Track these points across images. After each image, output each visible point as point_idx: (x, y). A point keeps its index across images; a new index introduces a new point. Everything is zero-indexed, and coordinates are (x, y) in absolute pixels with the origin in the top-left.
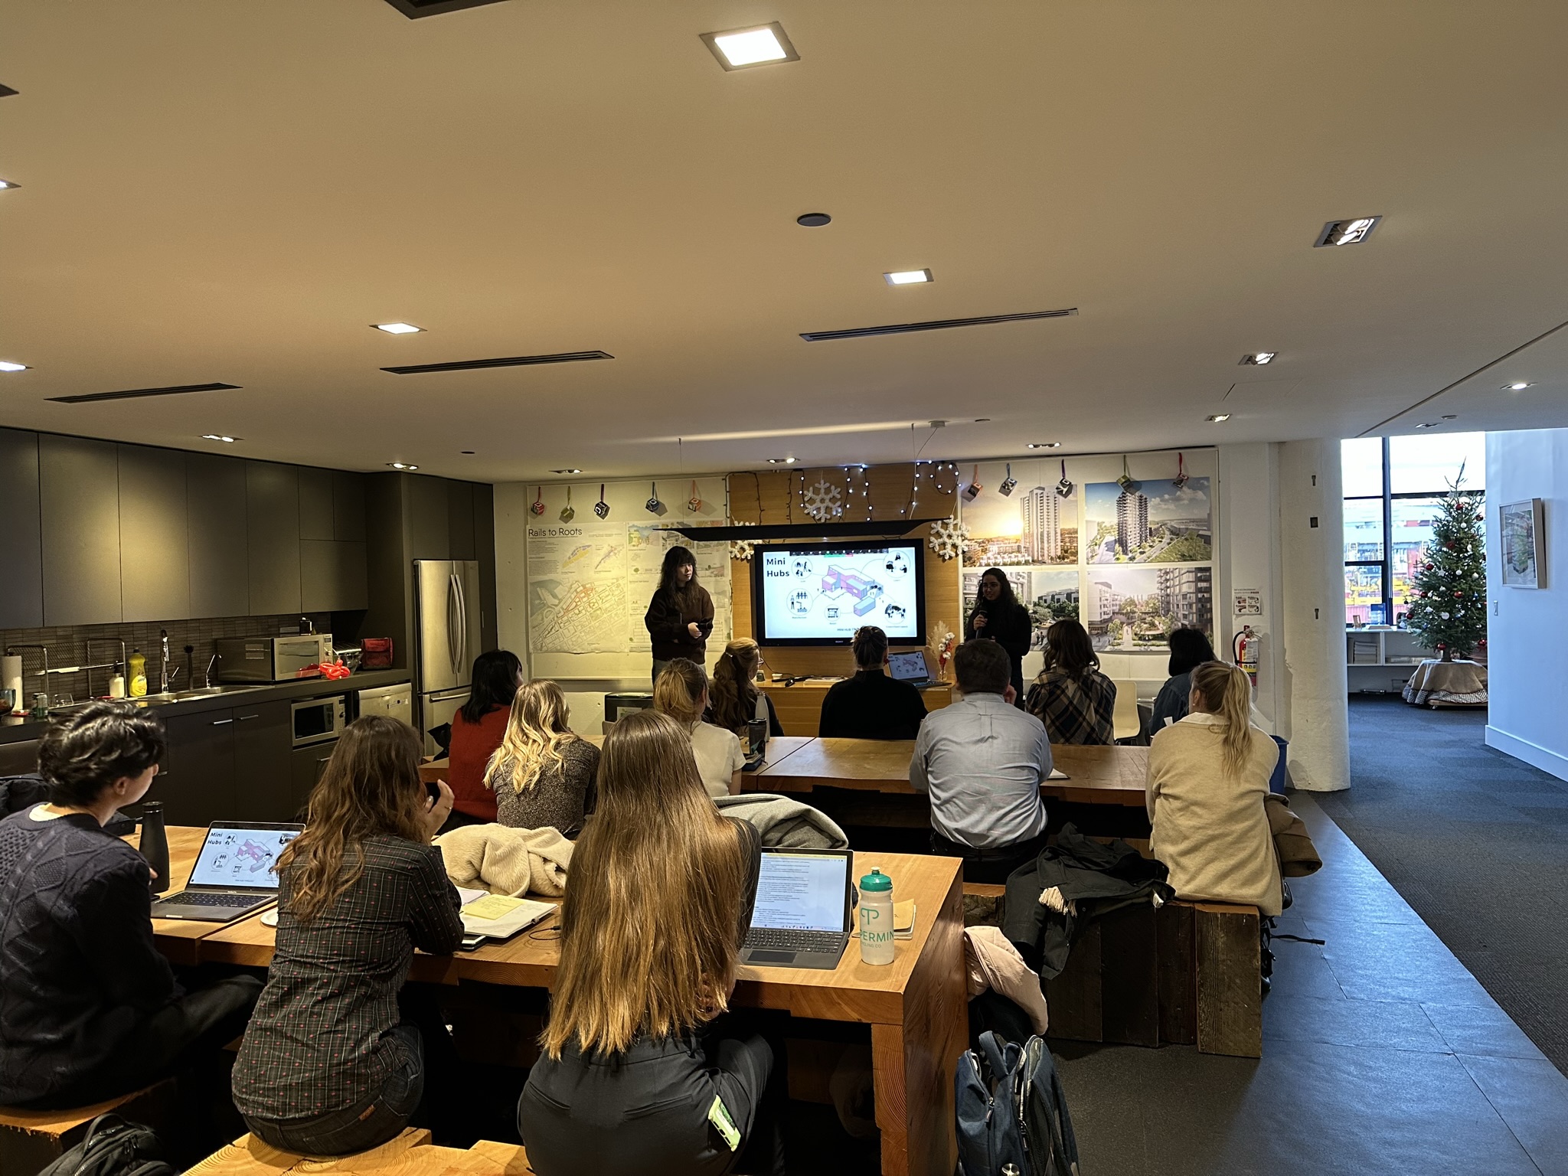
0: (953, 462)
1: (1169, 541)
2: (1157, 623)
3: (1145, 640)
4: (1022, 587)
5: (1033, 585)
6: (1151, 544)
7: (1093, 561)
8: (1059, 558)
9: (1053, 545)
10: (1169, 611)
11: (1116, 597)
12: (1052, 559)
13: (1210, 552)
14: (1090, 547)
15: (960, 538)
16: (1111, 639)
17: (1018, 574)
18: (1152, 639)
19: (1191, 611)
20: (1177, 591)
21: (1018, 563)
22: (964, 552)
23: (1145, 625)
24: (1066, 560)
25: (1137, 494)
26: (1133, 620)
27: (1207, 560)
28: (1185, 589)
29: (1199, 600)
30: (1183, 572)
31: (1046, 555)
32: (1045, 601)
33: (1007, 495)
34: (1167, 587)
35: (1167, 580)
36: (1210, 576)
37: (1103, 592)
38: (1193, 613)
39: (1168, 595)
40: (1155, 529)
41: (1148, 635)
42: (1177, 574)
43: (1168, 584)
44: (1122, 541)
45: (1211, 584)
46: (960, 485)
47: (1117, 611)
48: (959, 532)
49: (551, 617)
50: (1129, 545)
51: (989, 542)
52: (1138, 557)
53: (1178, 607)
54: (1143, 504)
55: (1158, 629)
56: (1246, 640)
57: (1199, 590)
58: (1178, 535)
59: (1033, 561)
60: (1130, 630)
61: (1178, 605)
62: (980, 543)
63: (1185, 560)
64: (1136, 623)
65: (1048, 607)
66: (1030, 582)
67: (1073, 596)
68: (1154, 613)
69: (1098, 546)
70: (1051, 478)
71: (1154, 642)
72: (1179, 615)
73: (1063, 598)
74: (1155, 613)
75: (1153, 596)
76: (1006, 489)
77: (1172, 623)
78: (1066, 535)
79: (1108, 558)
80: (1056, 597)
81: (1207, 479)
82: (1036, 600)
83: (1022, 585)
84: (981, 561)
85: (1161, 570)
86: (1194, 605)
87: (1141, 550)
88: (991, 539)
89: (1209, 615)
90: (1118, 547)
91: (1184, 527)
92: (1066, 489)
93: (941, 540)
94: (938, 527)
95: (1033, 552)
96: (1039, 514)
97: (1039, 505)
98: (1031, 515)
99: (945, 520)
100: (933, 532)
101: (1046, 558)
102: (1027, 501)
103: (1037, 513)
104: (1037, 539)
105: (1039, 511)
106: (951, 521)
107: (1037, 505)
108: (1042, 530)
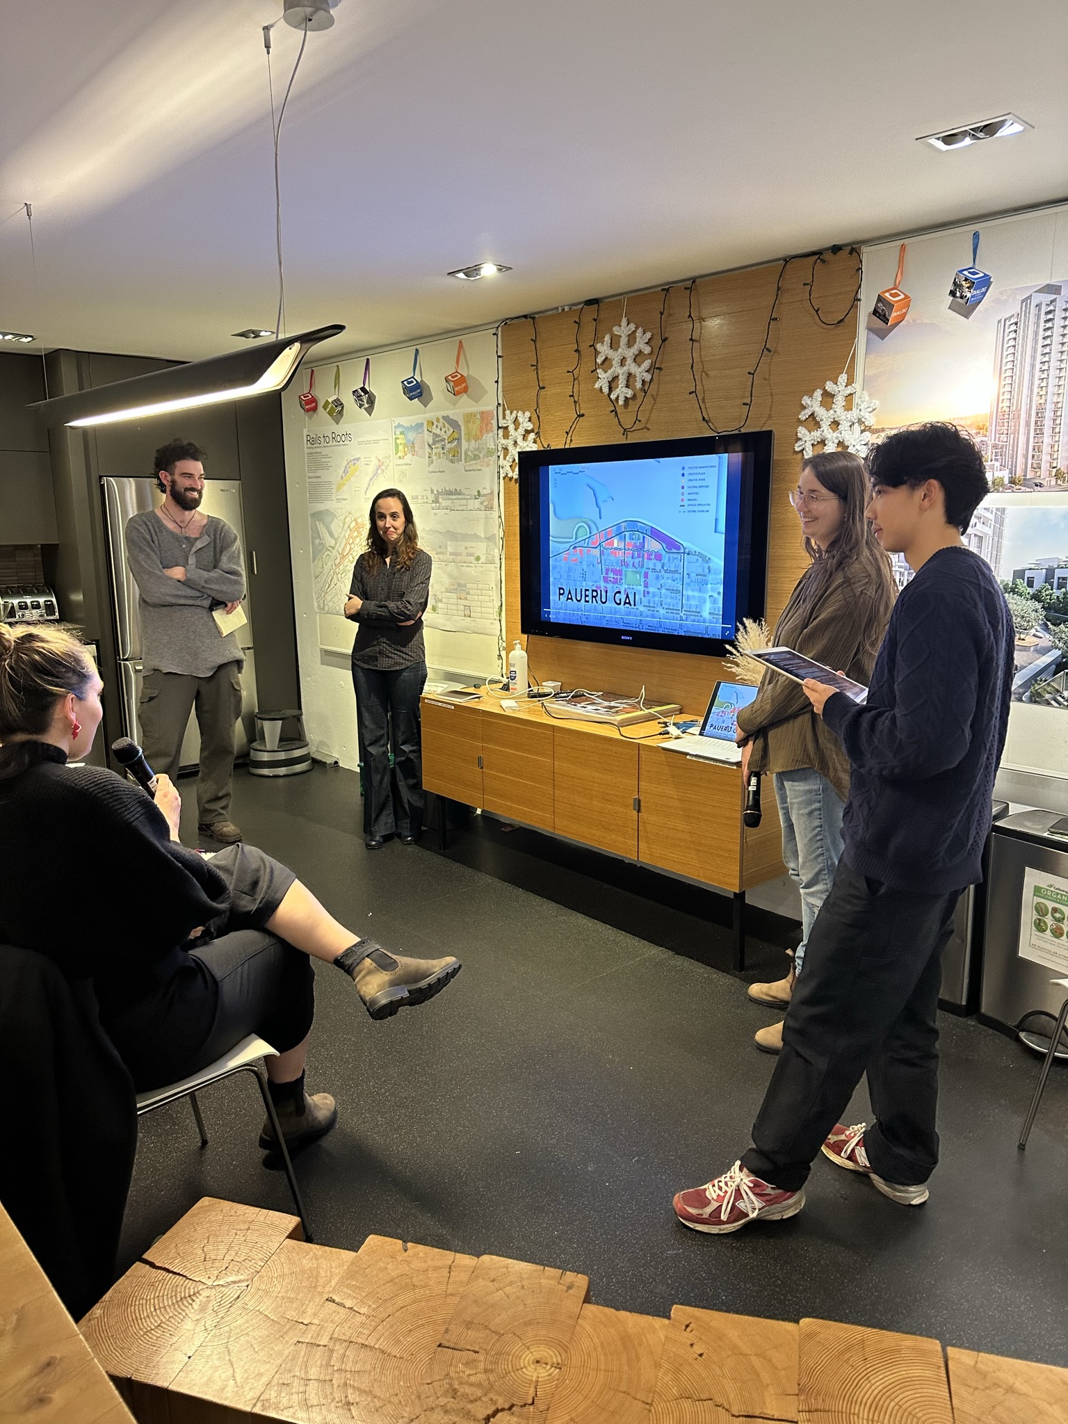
0: (854, 247)
9: (1065, 438)
12: (1059, 475)
15: (856, 425)
31: (1045, 466)
32: (1030, 583)
33: (967, 317)
46: (862, 301)
48: (853, 414)
49: (330, 563)
59: (1012, 481)
65: (1036, 597)
76: (965, 298)
80: (1058, 573)
82: (1010, 579)
83: (980, 538)
93: (816, 435)
94: (813, 403)
95: (1014, 457)
96: (1039, 358)
97: (1041, 334)
98: (1018, 363)
99: (829, 386)
100: (803, 416)
101: (1044, 472)
102: (1013, 328)
103: (1034, 358)
104: (1028, 424)
105: (1040, 350)
106: (839, 388)
107: (1036, 333)
108: (1042, 401)
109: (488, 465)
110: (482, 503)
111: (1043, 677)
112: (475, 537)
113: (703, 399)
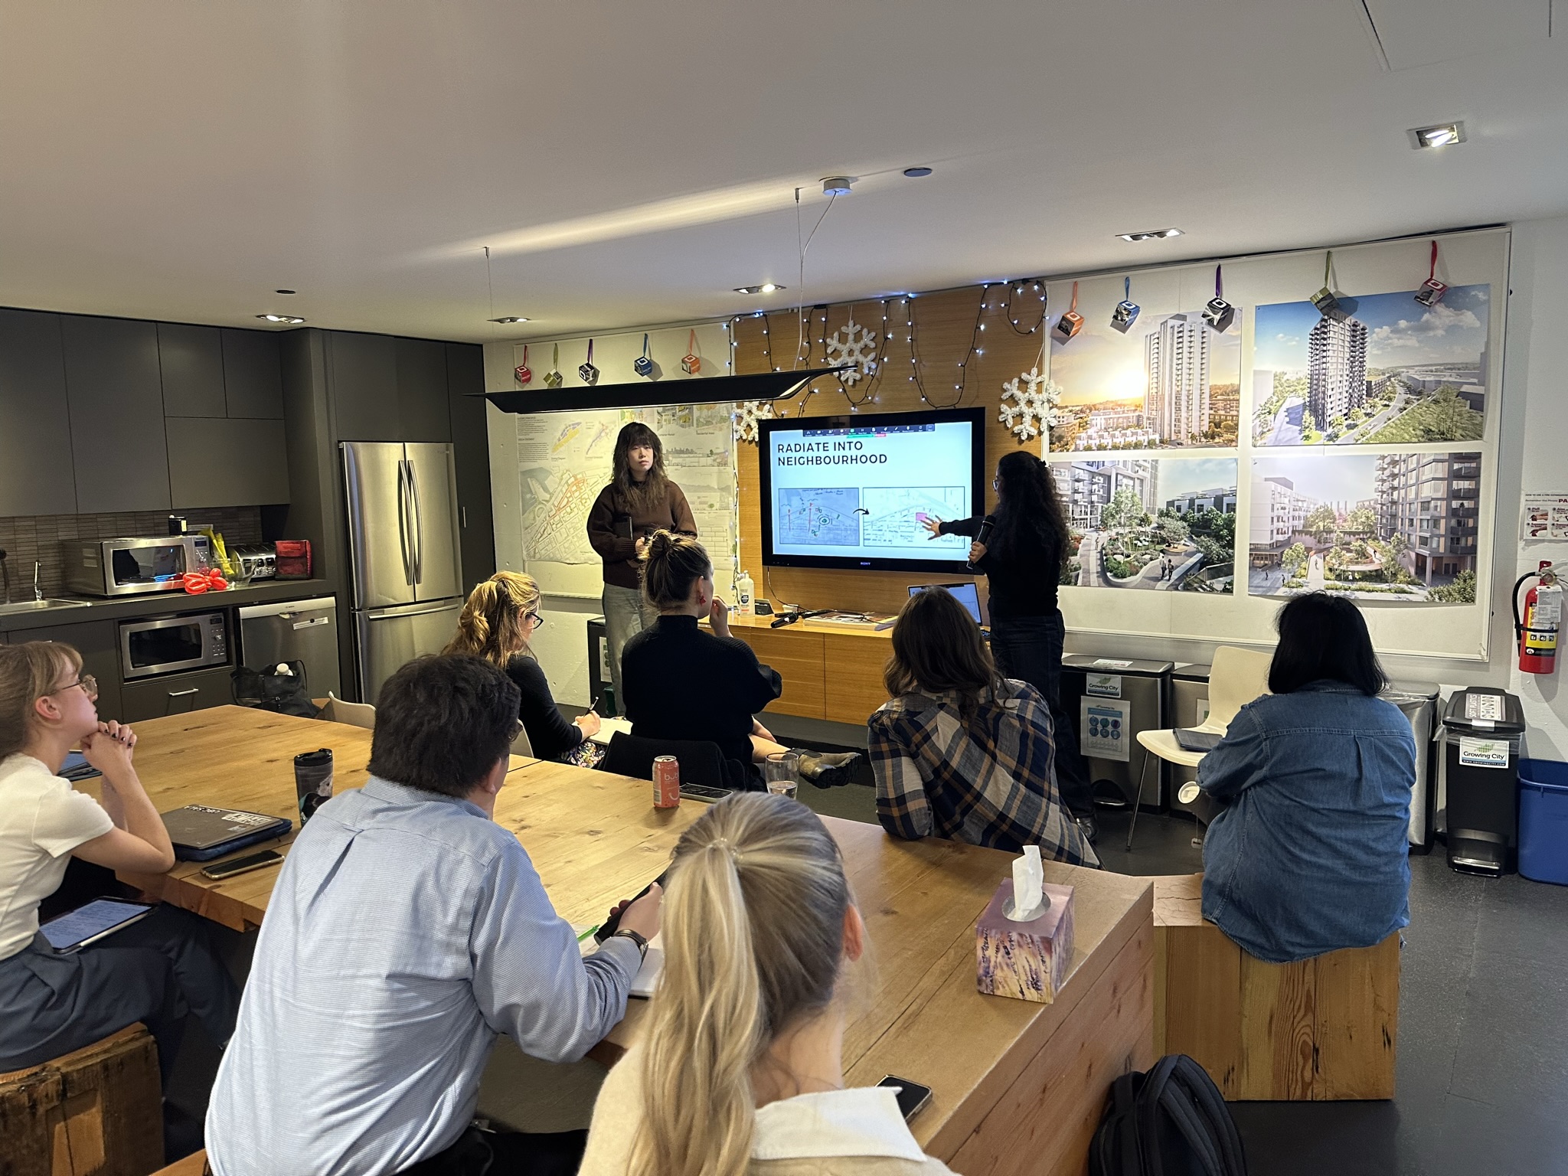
0: (1040, 281)
1: (1402, 405)
2: (1370, 551)
3: (1346, 579)
4: (1142, 486)
5: (1159, 482)
6: (1369, 411)
7: (1263, 441)
8: (1206, 436)
9: (1196, 414)
10: (1393, 530)
11: (1300, 504)
12: (1193, 437)
13: (1481, 425)
14: (1259, 416)
15: (1046, 404)
16: (1288, 576)
17: (1137, 464)
18: (1361, 580)
19: (1437, 532)
20: (1412, 495)
21: (1137, 446)
22: (1051, 428)
23: (1348, 554)
24: (1217, 440)
25: (1347, 321)
26: (1328, 545)
27: (1474, 439)
28: (1427, 491)
29: (1454, 513)
30: (1425, 461)
31: (1183, 432)
32: (1179, 509)
33: (1124, 332)
34: (1394, 488)
35: (1394, 476)
36: (1478, 468)
37: (1277, 496)
38: (1439, 536)
39: (1393, 503)
40: (1379, 385)
41: (1353, 572)
42: (1414, 466)
43: (1396, 483)
44: (1316, 408)
45: (1478, 484)
46: (1047, 318)
47: (1301, 528)
48: (1044, 396)
49: (543, 515)
50: (1329, 412)
51: (1091, 411)
52: (1345, 434)
53: (1411, 525)
54: (1358, 337)
55: (1372, 562)
56: (1538, 588)
57: (1455, 495)
58: (1420, 393)
59: (1162, 442)
60: (1320, 561)
61: (1411, 520)
62: (1076, 414)
63: (1430, 440)
64: (1333, 550)
65: (1183, 518)
66: (1154, 477)
67: (1226, 500)
68: (1366, 533)
69: (1272, 416)
70: (1197, 295)
71: (1363, 584)
72: (1413, 538)
73: (1209, 505)
74: (1369, 533)
75: (1367, 504)
76: (1121, 320)
77: (1399, 551)
78: (1219, 397)
79: (1289, 435)
80: (1197, 502)
81: (1486, 287)
82: (1164, 507)
83: (1142, 481)
84: (1078, 442)
85: (1383, 457)
86: (1443, 522)
87: (1350, 421)
88: (1094, 406)
89: (1470, 540)
90: (1308, 418)
91: (1432, 378)
92: (1223, 316)
93: (1016, 410)
94: (1012, 388)
95: (1162, 425)
96: (1175, 361)
97: (1175, 346)
98: (1161, 364)
99: (1024, 376)
100: (1005, 396)
101: (1183, 435)
102: (1156, 341)
103: (1171, 360)
104: (1170, 404)
105: (1175, 356)
106: (1032, 377)
107: (1172, 345)
108: (1179, 389)
109: (721, 429)
110: (714, 460)
111: (1191, 572)
112: (708, 488)
113: (922, 383)
